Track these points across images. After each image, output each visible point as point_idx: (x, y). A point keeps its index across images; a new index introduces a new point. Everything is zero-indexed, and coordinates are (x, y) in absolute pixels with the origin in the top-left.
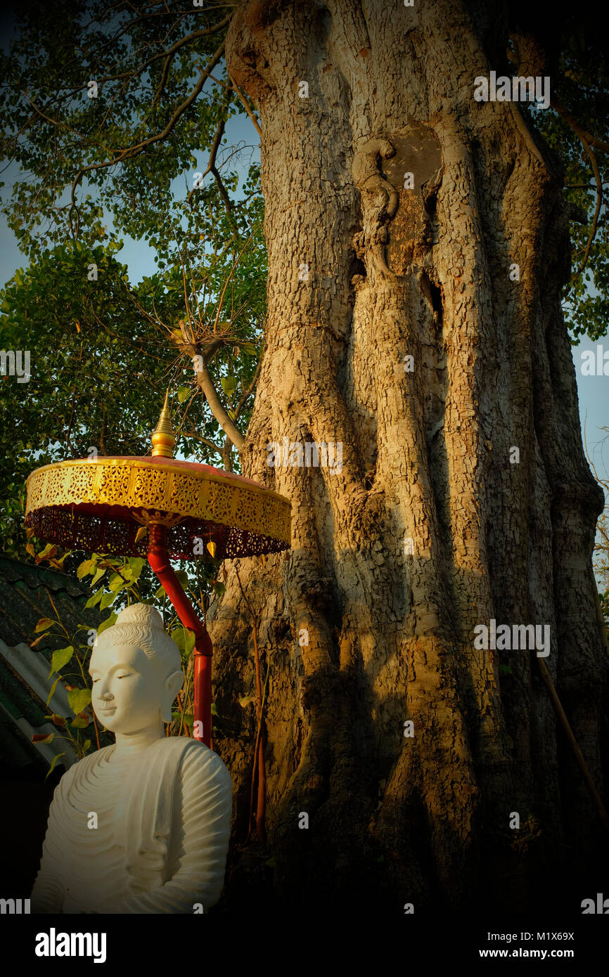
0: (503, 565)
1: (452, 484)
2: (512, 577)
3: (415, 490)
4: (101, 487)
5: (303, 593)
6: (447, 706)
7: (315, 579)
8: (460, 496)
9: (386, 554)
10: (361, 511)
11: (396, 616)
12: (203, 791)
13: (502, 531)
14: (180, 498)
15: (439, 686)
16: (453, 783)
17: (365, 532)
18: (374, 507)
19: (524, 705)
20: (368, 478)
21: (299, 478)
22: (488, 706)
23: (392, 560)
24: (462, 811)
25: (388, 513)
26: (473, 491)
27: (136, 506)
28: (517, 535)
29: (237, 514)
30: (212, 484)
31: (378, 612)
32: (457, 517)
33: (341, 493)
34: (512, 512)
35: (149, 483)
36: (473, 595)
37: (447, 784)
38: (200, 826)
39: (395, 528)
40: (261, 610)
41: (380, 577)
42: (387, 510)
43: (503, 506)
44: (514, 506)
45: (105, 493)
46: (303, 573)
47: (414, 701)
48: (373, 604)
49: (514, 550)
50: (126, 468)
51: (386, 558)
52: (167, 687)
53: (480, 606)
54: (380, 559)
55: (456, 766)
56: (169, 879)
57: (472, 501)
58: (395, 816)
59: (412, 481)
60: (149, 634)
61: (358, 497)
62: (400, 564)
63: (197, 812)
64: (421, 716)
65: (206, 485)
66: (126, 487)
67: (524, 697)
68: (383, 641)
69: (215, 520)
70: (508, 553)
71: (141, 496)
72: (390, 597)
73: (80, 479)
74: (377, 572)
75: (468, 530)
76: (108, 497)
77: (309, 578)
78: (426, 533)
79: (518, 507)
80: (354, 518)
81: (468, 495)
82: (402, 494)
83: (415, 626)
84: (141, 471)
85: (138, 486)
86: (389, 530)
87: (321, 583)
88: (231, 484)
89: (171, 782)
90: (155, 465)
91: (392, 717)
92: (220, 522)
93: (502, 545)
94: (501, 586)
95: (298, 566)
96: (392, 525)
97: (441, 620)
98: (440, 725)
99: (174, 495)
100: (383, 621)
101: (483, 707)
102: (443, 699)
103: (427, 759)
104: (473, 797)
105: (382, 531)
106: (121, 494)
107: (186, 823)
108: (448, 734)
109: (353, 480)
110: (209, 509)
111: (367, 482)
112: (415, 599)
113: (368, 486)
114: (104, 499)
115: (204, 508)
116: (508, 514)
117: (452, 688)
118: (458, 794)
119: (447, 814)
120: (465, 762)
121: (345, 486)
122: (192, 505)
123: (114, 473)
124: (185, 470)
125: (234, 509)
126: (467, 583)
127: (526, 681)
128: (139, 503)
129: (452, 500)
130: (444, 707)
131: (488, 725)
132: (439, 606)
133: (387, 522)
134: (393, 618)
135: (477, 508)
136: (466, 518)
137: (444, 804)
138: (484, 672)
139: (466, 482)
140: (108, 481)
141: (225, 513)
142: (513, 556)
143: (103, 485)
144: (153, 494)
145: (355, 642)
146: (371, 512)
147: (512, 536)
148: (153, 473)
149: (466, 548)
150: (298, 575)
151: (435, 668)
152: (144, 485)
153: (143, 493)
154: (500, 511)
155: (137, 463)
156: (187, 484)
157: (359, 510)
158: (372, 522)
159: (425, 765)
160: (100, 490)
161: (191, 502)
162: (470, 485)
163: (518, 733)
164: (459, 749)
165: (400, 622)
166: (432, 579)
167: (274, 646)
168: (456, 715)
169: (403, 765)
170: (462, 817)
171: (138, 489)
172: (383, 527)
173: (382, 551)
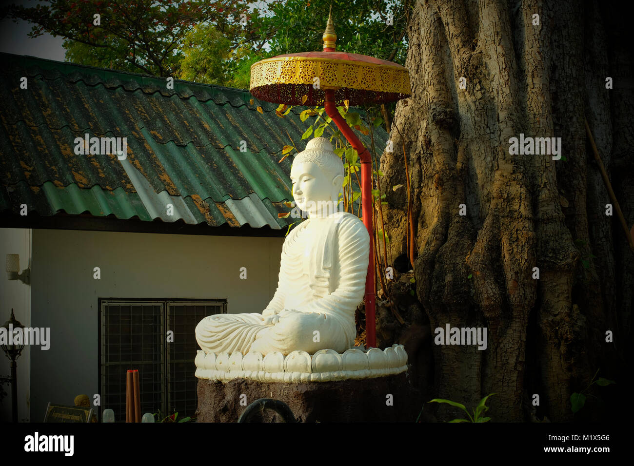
0: (565, 91)
1: (526, 42)
2: (571, 98)
3: (500, 49)
4: (281, 74)
5: (434, 120)
6: (517, 184)
7: (441, 110)
8: (530, 50)
9: (483, 92)
10: (467, 65)
11: (490, 129)
12: (349, 243)
13: (563, 69)
14: (325, 76)
15: (512, 172)
16: (517, 230)
17: (470, 79)
18: (475, 62)
19: (580, 179)
20: (474, 43)
21: (433, 47)
22: (545, 183)
23: (487, 95)
24: (522, 247)
25: (484, 66)
26: (538, 46)
27: (300, 83)
28: (574, 72)
29: (362, 82)
30: (345, 65)
31: (479, 128)
32: (528, 64)
33: (456, 55)
34: (570, 57)
35: (307, 69)
36: (537, 113)
37: (514, 231)
38: (348, 262)
39: (489, 74)
40: (418, 130)
41: (479, 106)
42: (484, 63)
43: (563, 53)
44: (571, 53)
45: (283, 77)
46: (435, 107)
47: (497, 182)
48: (475, 123)
49: (572, 81)
50: (293, 62)
51: (483, 94)
52: (333, 183)
53: (542, 120)
54: (479, 95)
55: (520, 220)
56: (334, 291)
57: (538, 52)
58: (480, 251)
59: (498, 44)
60: (320, 155)
61: (465, 57)
62: (492, 97)
63: (346, 254)
64: (501, 191)
65: (340, 67)
66: (294, 73)
67: (580, 174)
68: (483, 146)
69: (348, 87)
70: (568, 83)
71: (302, 77)
72: (486, 119)
73: (270, 70)
74: (477, 103)
75: (535, 72)
76: (285, 79)
77: (438, 110)
78: (507, 76)
79: (574, 52)
80: (463, 70)
81: (535, 49)
82: (492, 53)
83: (500, 136)
84: (302, 62)
85: (301, 71)
86: (485, 76)
87: (445, 112)
88: (357, 64)
89: (332, 238)
90: (309, 58)
91: (489, 192)
92: (351, 87)
93: (564, 79)
94: (564, 105)
95: (432, 103)
96: (486, 73)
97: (515, 131)
98: (512, 196)
99: (322, 74)
100: (482, 133)
101: (542, 183)
102: (514, 180)
103: (503, 217)
104: (529, 239)
105: (481, 77)
106: (292, 77)
107: (342, 260)
108: (517, 201)
109: (464, 46)
110: (343, 80)
111: (473, 45)
112: (500, 119)
113: (473, 49)
114: (283, 81)
115: (340, 81)
116: (567, 58)
117: (520, 173)
118: (520, 237)
119: (512, 249)
120: (526, 218)
121: (459, 51)
122: (333, 80)
123: (287, 65)
124: (327, 59)
125: (360, 79)
126: (533, 106)
127: (581, 163)
128: (302, 82)
129: (526, 53)
130: (515, 184)
131: (544, 195)
132: (514, 122)
133: (483, 71)
134: (488, 131)
135: (541, 57)
136: (534, 64)
137: (511, 243)
138: (544, 162)
139: (534, 41)
140: (284, 70)
141: (354, 82)
142: (571, 85)
143: (282, 73)
144: (309, 75)
145: (466, 147)
146: (473, 66)
147: (570, 72)
148: (308, 63)
149: (533, 84)
150: (432, 108)
151: (510, 162)
152: (304, 71)
153: (304, 76)
154: (562, 56)
155: (299, 58)
156: (329, 67)
157: (466, 65)
158: (474, 72)
159: (502, 220)
160: (280, 76)
161: (332, 78)
162: (537, 42)
163: (576, 197)
164: (524, 211)
165: (493, 133)
166: (510, 105)
167: (425, 151)
168: (522, 189)
169: (488, 221)
170: (522, 250)
171: (301, 73)
172: (481, 74)
173: (480, 90)
